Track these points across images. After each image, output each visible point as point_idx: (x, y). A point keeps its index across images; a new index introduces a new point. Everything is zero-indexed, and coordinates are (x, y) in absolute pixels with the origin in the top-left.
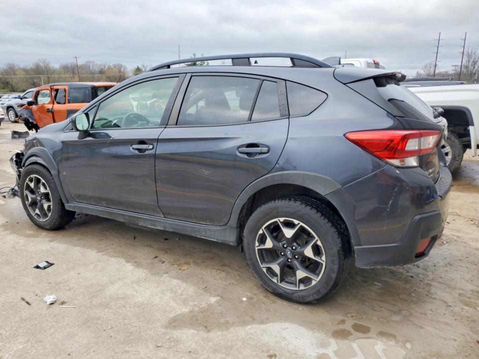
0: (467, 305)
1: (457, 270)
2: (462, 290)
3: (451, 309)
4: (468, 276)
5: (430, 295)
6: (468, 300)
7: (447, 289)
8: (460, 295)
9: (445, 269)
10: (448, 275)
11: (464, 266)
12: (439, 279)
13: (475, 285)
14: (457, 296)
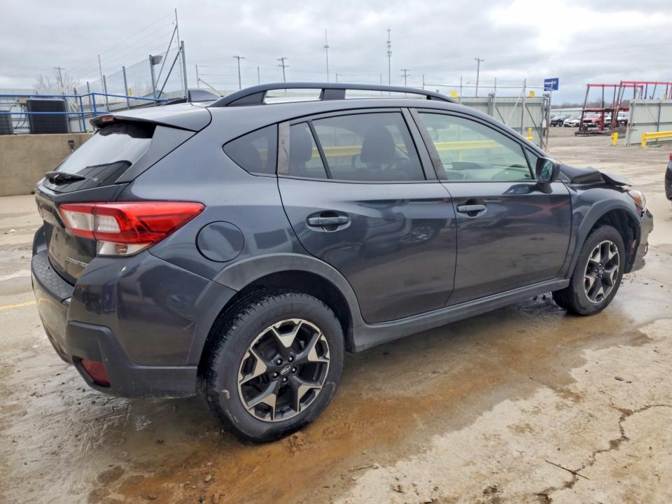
0: (14, 406)
1: (40, 447)
2: (24, 421)
3: (31, 393)
4: (21, 446)
5: (59, 394)
6: (14, 412)
7: (43, 411)
8: (25, 413)
9: (58, 440)
10: (51, 431)
11: (32, 465)
12: (59, 419)
13: (8, 437)
14: (28, 410)
